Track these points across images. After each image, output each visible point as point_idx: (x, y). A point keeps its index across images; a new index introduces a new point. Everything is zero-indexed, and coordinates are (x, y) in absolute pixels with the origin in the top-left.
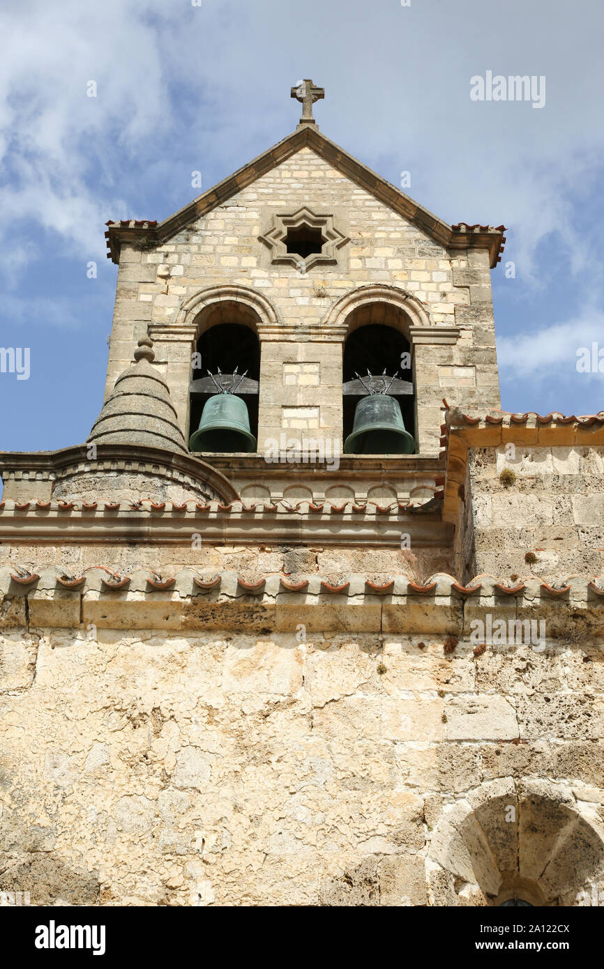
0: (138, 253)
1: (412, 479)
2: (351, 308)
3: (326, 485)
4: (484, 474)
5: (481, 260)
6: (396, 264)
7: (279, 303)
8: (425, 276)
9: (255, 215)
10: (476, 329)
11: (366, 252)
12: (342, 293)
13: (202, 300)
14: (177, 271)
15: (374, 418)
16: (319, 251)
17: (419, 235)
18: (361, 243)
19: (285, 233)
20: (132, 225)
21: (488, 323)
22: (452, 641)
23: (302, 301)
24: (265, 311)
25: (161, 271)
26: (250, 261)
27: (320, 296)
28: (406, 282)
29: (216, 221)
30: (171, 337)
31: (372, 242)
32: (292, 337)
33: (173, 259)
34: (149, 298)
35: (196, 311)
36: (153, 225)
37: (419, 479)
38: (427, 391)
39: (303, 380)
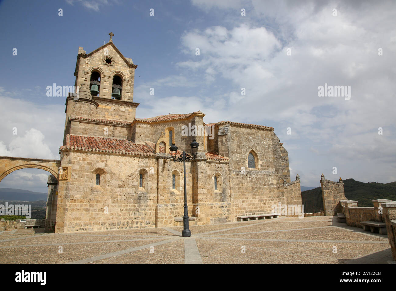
0: (83, 58)
1: (121, 103)
2: (115, 74)
3: (109, 102)
4: (137, 126)
5: (133, 70)
6: (122, 68)
7: (104, 71)
8: (125, 71)
9: (102, 55)
10: (132, 81)
11: (117, 65)
12: (114, 71)
13: (93, 69)
14: (89, 63)
15: (116, 92)
16: (111, 63)
17: (125, 63)
18: (117, 63)
19: (106, 59)
20: (83, 54)
21: (133, 80)
22: (139, 158)
23: (108, 71)
24: (102, 72)
25: (87, 62)
26: (100, 63)
27: (110, 71)
28: (123, 71)
29: (96, 55)
30: (88, 74)
31: (119, 63)
32: (106, 77)
33: (89, 60)
34: (84, 67)
35: (92, 70)
36: (86, 55)
37: (122, 103)
38: (124, 89)
39: (107, 84)
